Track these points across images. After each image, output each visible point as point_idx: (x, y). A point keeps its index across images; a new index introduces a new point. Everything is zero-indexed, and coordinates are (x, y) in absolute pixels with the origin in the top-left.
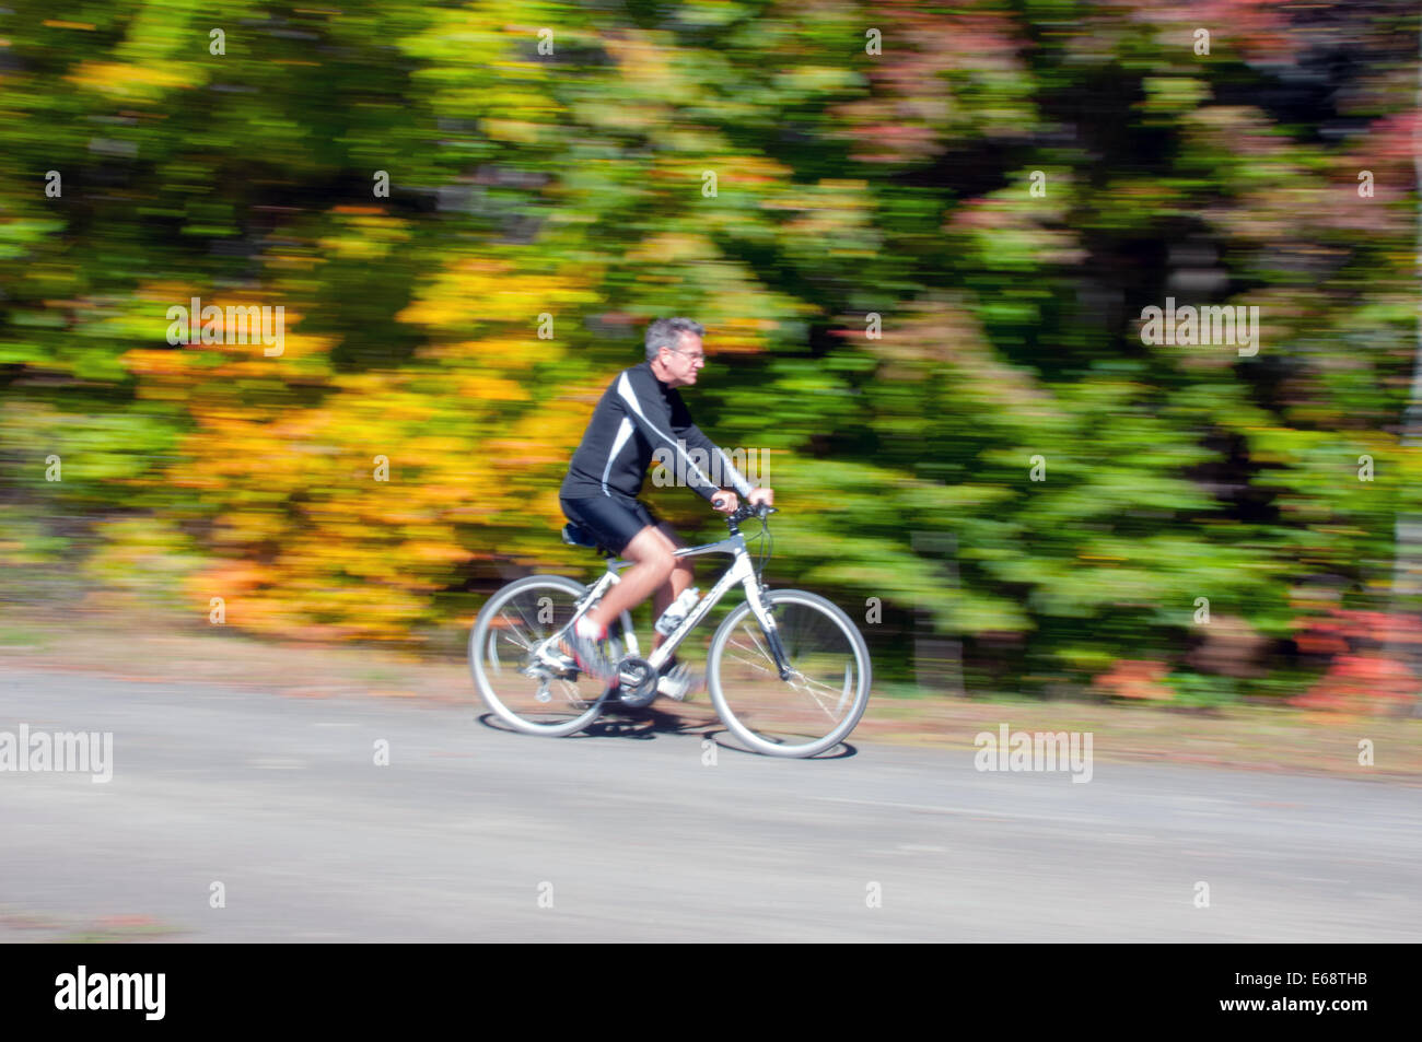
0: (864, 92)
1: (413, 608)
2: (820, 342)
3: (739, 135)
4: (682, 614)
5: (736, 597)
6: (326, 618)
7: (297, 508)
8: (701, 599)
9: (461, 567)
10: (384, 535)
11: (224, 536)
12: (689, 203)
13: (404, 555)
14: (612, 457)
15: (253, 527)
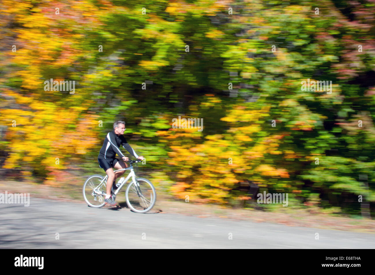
0: (338, 61)
1: (224, 194)
2: (328, 126)
3: (305, 73)
4: (121, 183)
5: (130, 179)
6: (203, 197)
7: (196, 169)
8: (125, 179)
9: (236, 184)
10: (216, 176)
11: (180, 176)
12: (295, 91)
13: (222, 181)
14: (107, 150)
15: (185, 174)
